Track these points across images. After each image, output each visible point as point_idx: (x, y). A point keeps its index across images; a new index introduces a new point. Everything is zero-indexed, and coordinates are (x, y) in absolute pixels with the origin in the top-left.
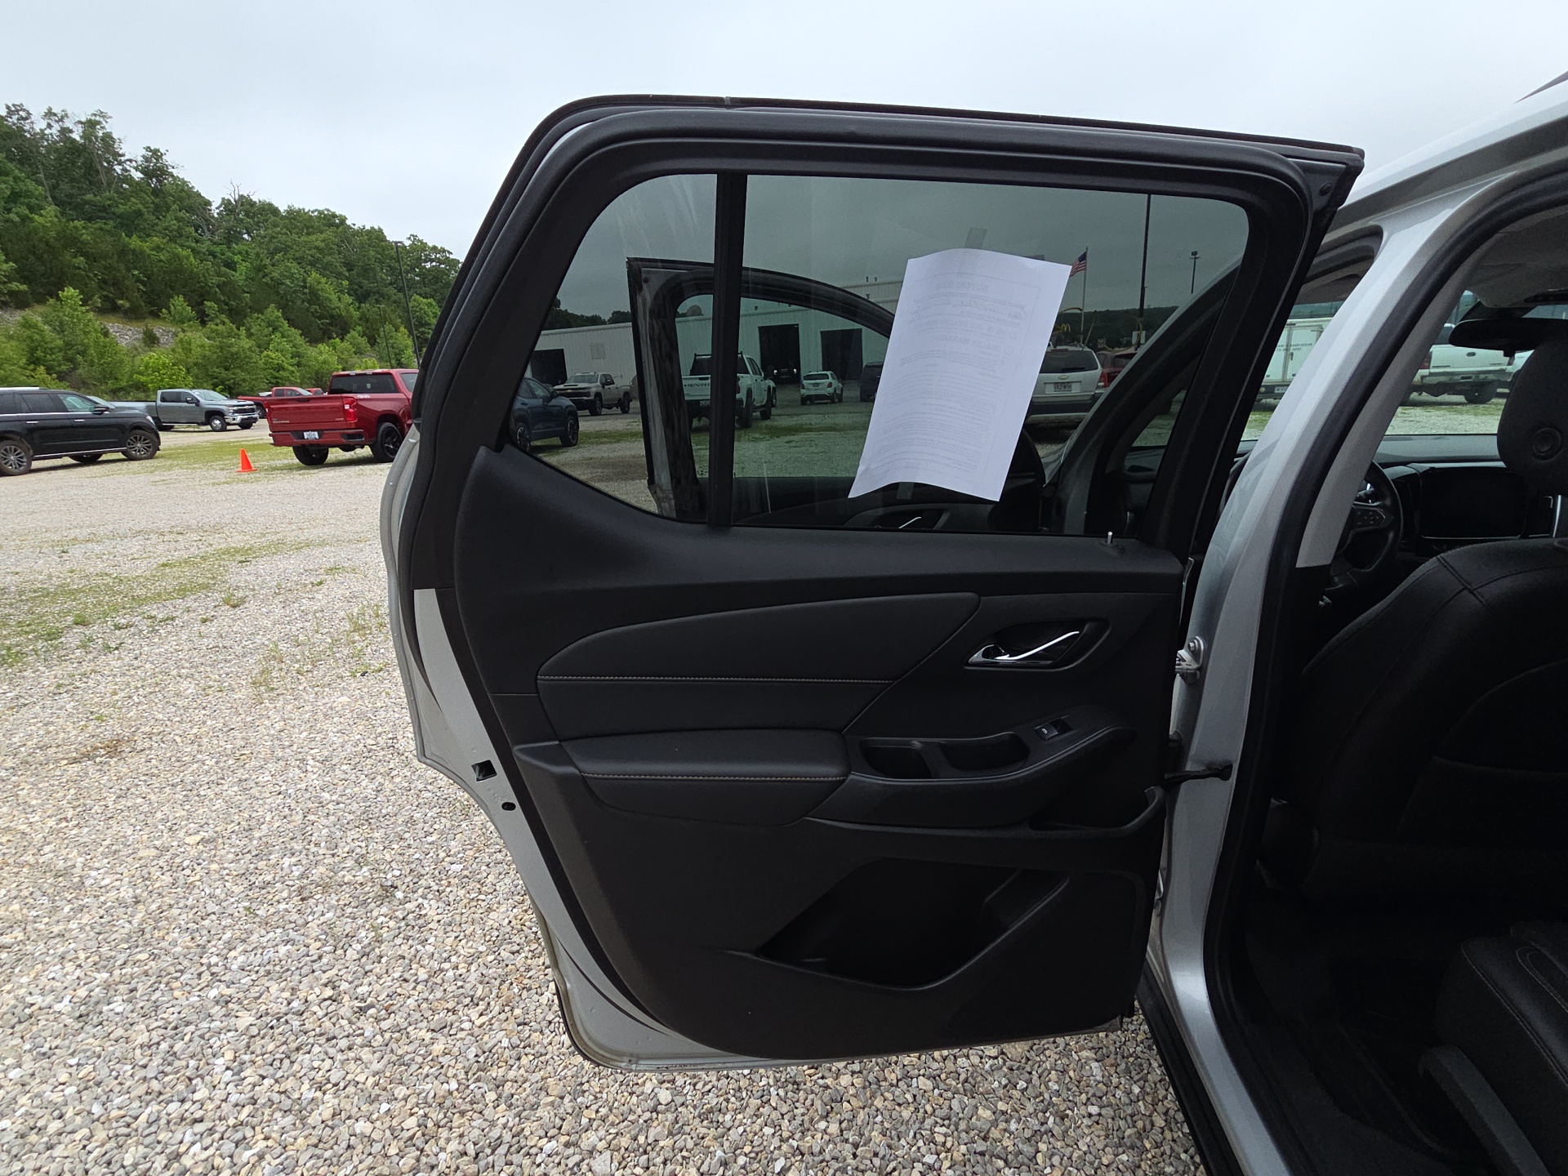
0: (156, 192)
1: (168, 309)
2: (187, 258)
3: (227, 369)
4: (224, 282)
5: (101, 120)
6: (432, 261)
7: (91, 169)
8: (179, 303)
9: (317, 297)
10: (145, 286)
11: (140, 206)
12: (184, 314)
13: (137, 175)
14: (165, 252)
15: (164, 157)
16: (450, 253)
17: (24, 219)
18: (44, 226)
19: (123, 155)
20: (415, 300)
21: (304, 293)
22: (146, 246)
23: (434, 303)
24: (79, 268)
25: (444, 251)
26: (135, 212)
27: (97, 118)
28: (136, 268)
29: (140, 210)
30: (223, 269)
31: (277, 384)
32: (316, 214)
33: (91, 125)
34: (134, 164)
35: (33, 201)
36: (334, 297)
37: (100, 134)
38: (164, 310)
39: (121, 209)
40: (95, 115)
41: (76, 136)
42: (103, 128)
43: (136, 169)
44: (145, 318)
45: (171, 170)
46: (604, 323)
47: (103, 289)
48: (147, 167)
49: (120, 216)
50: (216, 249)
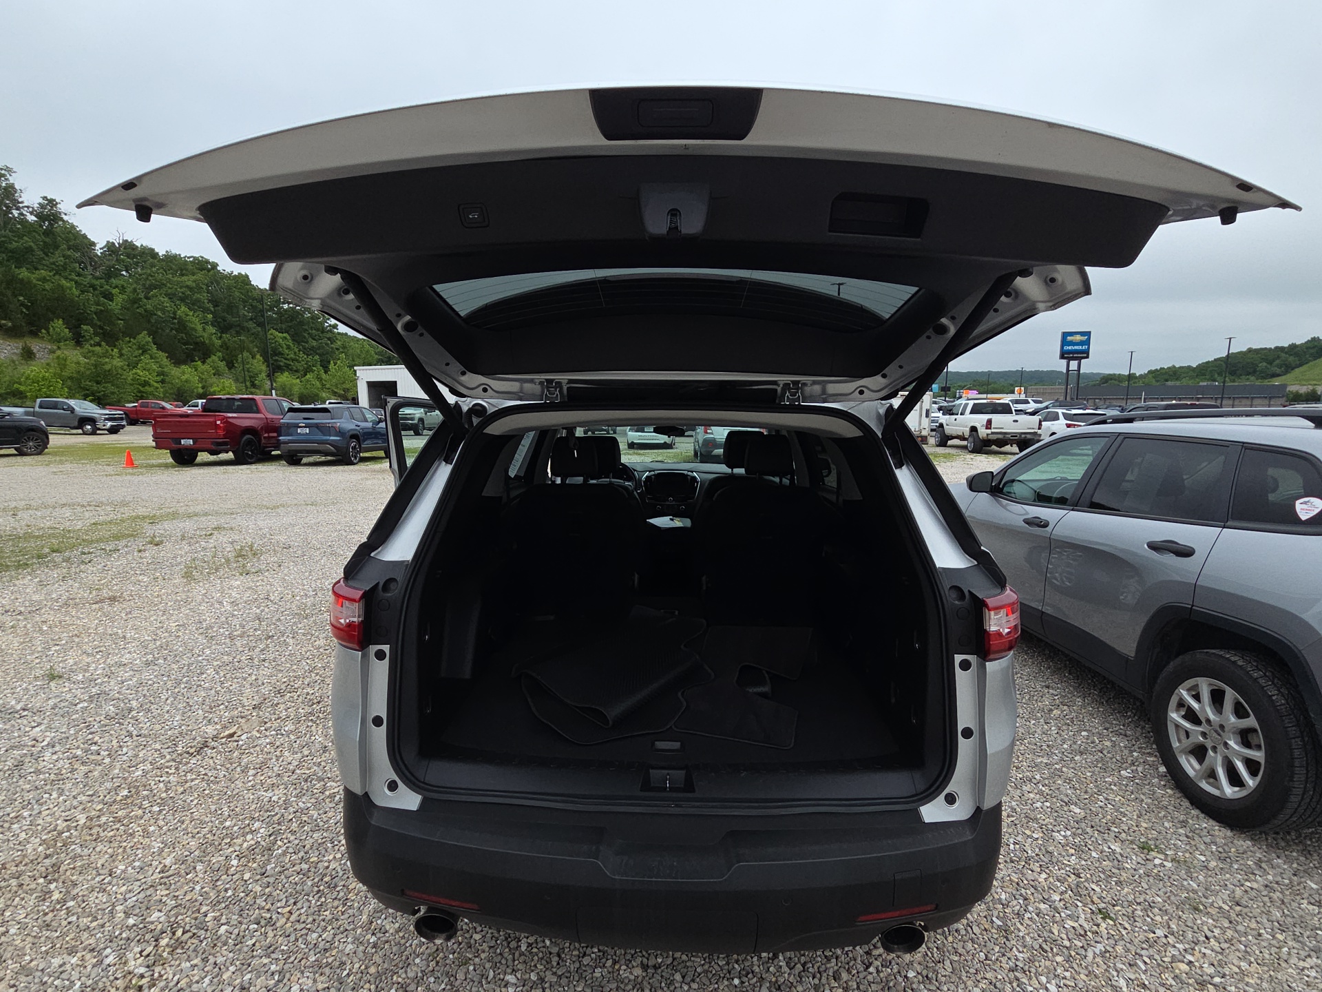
0: (47, 233)
1: (47, 329)
2: (70, 289)
3: (98, 383)
4: (101, 310)
5: (6, 173)
6: (289, 303)
8: (58, 325)
9: (185, 327)
10: (28, 310)
11: (32, 244)
12: (62, 334)
13: (31, 218)
14: (50, 283)
15: (58, 206)
19: (22, 202)
20: (272, 334)
21: (173, 323)
22: (33, 277)
23: (288, 337)
26: (26, 248)
27: (3, 172)
28: (21, 295)
29: (31, 247)
30: (101, 299)
31: (142, 398)
32: (191, 259)
34: (31, 209)
36: (199, 327)
37: (4, 185)
38: (43, 331)
39: (14, 245)
42: (7, 179)
43: (31, 213)
44: (24, 336)
45: (63, 216)
48: (42, 213)
49: (12, 251)
50: (97, 283)
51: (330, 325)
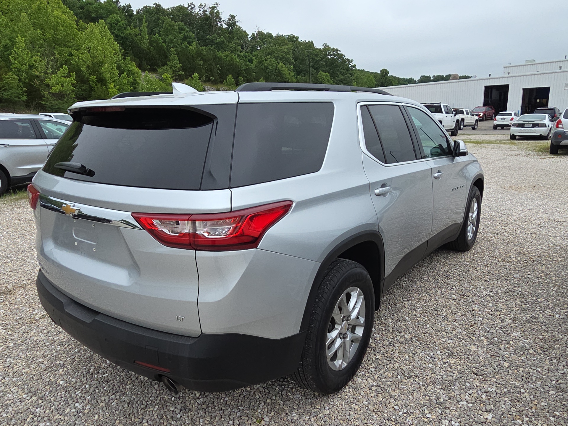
0: (231, 33)
4: (247, 68)
5: (217, 6)
6: (331, 55)
7: (210, 25)
9: (281, 74)
10: (220, 71)
11: (224, 39)
12: (231, 82)
13: (225, 26)
14: (229, 57)
15: (235, 18)
16: (340, 51)
17: (187, 47)
18: (192, 50)
19: (222, 19)
20: (320, 74)
21: (276, 72)
22: (223, 55)
24: (200, 65)
25: (337, 50)
26: (222, 41)
27: (215, 6)
28: (218, 64)
30: (248, 63)
32: (287, 37)
33: (213, 8)
34: (225, 22)
35: (191, 40)
36: (287, 73)
37: (215, 12)
38: (225, 81)
39: (218, 40)
40: (215, 4)
41: (208, 13)
42: (217, 9)
43: (225, 24)
44: (218, 84)
45: (237, 24)
46: (415, 82)
47: (207, 73)
48: (229, 23)
49: (217, 43)
50: (247, 54)
51: (352, 66)
